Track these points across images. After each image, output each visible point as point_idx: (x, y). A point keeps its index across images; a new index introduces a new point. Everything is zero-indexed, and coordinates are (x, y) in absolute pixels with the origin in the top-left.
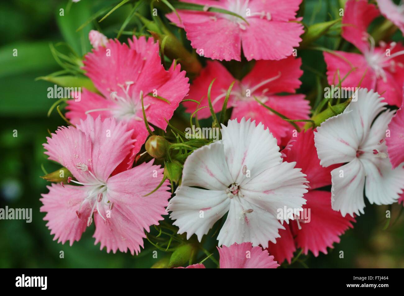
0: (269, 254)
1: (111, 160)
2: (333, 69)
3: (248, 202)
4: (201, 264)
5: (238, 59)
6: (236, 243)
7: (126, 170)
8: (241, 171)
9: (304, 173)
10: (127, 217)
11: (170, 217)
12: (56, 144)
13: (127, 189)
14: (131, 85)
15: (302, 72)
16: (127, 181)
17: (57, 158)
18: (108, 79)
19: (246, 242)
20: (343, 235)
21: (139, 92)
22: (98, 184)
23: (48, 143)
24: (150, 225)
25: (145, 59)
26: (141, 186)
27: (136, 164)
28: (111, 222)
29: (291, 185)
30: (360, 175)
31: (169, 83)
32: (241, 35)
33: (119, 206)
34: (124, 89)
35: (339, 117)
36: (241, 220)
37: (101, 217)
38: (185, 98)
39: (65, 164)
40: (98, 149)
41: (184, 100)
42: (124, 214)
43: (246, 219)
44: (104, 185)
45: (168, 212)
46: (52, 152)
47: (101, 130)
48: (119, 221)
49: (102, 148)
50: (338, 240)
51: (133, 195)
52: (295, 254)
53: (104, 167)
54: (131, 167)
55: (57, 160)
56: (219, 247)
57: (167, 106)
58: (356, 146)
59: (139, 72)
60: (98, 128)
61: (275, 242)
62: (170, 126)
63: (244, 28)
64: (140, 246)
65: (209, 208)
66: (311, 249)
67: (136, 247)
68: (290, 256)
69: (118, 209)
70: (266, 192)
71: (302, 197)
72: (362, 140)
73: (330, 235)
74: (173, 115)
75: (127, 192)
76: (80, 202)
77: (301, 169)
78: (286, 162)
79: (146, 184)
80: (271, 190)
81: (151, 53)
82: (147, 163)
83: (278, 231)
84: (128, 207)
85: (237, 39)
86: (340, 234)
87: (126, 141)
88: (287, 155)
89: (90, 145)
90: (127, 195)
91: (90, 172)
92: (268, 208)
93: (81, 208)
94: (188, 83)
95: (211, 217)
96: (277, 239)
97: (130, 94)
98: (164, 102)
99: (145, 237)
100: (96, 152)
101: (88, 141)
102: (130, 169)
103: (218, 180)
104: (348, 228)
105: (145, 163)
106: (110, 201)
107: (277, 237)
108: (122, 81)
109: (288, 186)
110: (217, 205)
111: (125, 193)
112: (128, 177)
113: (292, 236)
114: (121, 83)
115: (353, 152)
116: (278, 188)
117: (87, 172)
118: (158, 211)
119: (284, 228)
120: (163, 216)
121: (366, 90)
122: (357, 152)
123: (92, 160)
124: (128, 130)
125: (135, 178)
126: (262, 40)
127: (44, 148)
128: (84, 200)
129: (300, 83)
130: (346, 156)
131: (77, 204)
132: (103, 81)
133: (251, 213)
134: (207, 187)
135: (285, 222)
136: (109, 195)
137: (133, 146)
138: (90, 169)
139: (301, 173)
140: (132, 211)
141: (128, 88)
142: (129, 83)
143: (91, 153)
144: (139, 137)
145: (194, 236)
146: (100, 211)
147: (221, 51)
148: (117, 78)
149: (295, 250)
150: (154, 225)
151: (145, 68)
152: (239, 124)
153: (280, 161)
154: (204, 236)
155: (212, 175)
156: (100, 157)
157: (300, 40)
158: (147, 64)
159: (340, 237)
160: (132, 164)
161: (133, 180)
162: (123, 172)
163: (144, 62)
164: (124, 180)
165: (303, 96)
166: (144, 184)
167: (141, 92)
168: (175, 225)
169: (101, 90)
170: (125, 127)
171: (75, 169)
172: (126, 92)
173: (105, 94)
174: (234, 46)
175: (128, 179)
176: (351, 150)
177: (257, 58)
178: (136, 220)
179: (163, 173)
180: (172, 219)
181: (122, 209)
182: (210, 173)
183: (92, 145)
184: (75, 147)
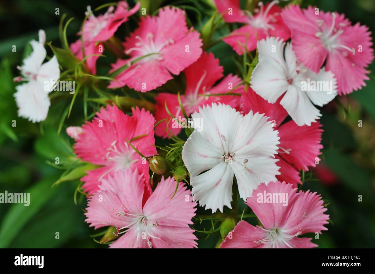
0: (280, 182)
1: (136, 197)
2: (236, 44)
3: (242, 158)
4: (242, 220)
5: (171, 78)
6: (254, 190)
7: (150, 196)
8: (222, 140)
9: (262, 113)
10: (172, 225)
11: (200, 206)
12: (93, 214)
13: (159, 207)
14: (116, 144)
15: (218, 60)
16: (155, 202)
17: (100, 223)
18: (98, 152)
19: (259, 184)
20: (322, 141)
21: (124, 145)
22: (139, 219)
23: (88, 218)
24: (191, 220)
25: (113, 121)
26: (167, 199)
27: (154, 188)
28: (165, 239)
29: (260, 128)
30: (300, 94)
31: (139, 124)
32: (163, 64)
33: (162, 222)
34: (113, 150)
35: (258, 66)
36: (246, 173)
37: (155, 239)
38: (155, 124)
39: (108, 222)
40: (123, 196)
41: (155, 126)
42: (169, 225)
43: (249, 171)
44: (143, 216)
45: (197, 203)
46: (95, 222)
47: (116, 183)
48: (169, 233)
49: (124, 193)
50: (321, 147)
51: (166, 208)
52: (301, 175)
53: (134, 204)
54: (152, 192)
55: (101, 225)
56: (246, 202)
57: (147, 138)
58: (284, 77)
59: (115, 132)
60: (113, 183)
61: (279, 173)
62: (158, 147)
63: (161, 58)
64: (195, 240)
65: (220, 180)
66: (308, 165)
67: (193, 244)
68: (298, 179)
69: (163, 224)
70: (248, 143)
71: (274, 130)
72: (285, 71)
73: (314, 147)
74: (155, 140)
75: (160, 209)
76: (135, 240)
77: (258, 112)
78: (246, 115)
79: (169, 195)
80: (250, 140)
81: (114, 115)
82: (160, 182)
83: (276, 165)
84: (168, 218)
85: (162, 68)
86: (320, 142)
87: (137, 178)
88: (243, 111)
89: (116, 197)
90: (162, 211)
91: (127, 214)
92: (257, 154)
93: (139, 244)
94: (150, 114)
95: (226, 186)
96: (279, 170)
97: (119, 150)
98: (144, 137)
99: (194, 231)
100: (122, 198)
101: (112, 194)
102: (152, 193)
103: (212, 157)
104: (321, 134)
105: (159, 183)
106: (154, 224)
107: (278, 170)
108: (108, 146)
109: (259, 129)
110: (224, 174)
111: (160, 210)
112: (154, 199)
113: (289, 165)
114: (108, 148)
115: (285, 82)
116: (254, 136)
117: (126, 215)
118: (190, 207)
119: (278, 160)
120: (195, 208)
121: (263, 40)
122: (288, 81)
123: (124, 206)
124: (133, 171)
125: (159, 196)
126: (178, 57)
127: (88, 223)
128: (136, 237)
129: (221, 67)
130: (282, 87)
131: (134, 244)
132: (97, 156)
133: (248, 162)
134: (209, 167)
135: (275, 155)
136: (150, 220)
137: (144, 179)
138: (126, 212)
139: (260, 114)
140: (172, 219)
141: (115, 147)
142: (113, 144)
143: (119, 201)
144: (143, 171)
145: (225, 207)
146: (152, 235)
147: (157, 81)
148: (104, 147)
149: (298, 173)
150: (193, 217)
151: (117, 127)
152: (199, 113)
153: (242, 117)
154: (231, 203)
155: (206, 157)
156: (127, 200)
157: (201, 40)
158: (117, 124)
159: (321, 144)
160: (151, 189)
161: (159, 199)
162: (149, 199)
163: (114, 124)
164: (154, 202)
165: (230, 75)
166: (168, 196)
167: (126, 144)
168: (207, 209)
169: (99, 163)
170: (130, 171)
171: (117, 220)
172: (116, 150)
173: (103, 164)
174: (163, 73)
175: (155, 200)
176: (283, 82)
177: (182, 69)
178: (180, 223)
179: (175, 180)
180: (202, 206)
181: (165, 223)
182: (204, 156)
183: (117, 195)
184: (107, 204)
